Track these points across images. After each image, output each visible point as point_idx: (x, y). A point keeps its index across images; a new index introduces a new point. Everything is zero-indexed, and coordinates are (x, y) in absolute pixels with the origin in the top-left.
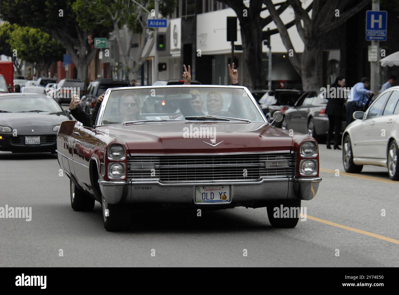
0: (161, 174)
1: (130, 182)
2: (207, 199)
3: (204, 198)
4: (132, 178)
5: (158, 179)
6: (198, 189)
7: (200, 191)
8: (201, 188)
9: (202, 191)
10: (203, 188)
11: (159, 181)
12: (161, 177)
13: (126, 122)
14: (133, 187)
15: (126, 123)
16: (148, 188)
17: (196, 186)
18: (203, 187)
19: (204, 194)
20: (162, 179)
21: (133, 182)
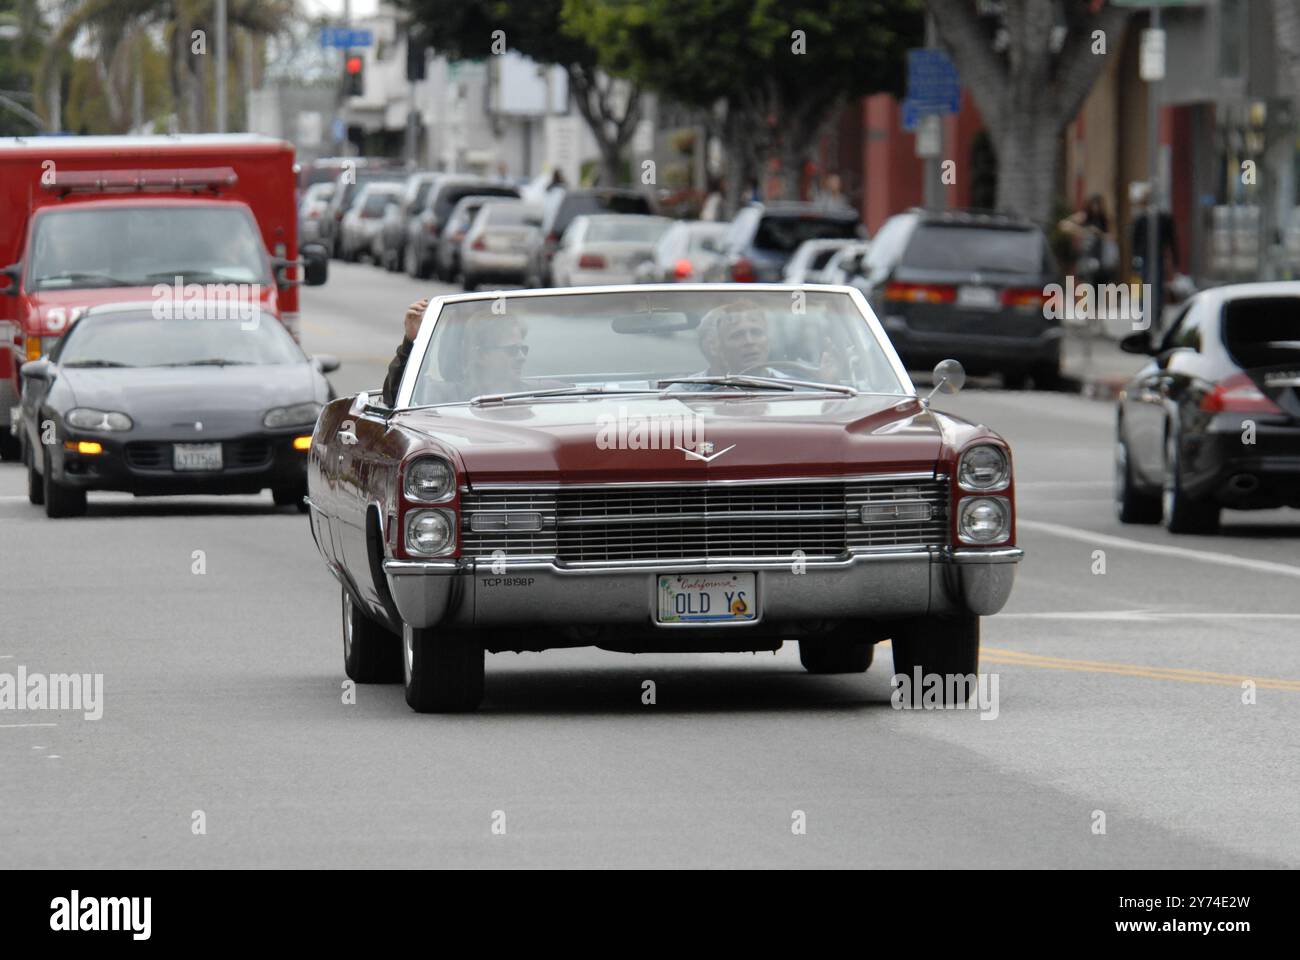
0: (560, 543)
1: (471, 565)
2: (690, 612)
3: (681, 610)
4: (477, 553)
5: (552, 557)
6: (664, 582)
7: (668, 588)
8: (673, 581)
9: (676, 588)
10: (679, 580)
11: (555, 563)
12: (560, 551)
13: (479, 398)
14: (479, 581)
15: (481, 401)
16: (522, 582)
17: (659, 575)
18: (677, 577)
19: (681, 598)
20: (564, 557)
21: (478, 566)
